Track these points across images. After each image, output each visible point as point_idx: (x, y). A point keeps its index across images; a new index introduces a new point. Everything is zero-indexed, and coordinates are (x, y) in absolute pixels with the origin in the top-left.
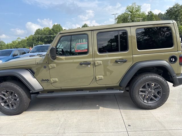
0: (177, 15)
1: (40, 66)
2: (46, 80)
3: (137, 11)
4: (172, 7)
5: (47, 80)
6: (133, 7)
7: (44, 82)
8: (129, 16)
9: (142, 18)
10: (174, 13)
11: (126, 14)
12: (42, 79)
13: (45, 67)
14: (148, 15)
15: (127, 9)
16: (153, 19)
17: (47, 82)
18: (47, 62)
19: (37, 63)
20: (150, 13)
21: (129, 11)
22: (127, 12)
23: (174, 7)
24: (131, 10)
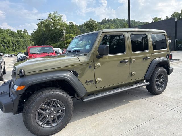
0: (92, 28)
1: (85, 66)
2: (90, 82)
3: (59, 20)
4: (88, 21)
5: (92, 81)
6: (55, 16)
7: (89, 83)
8: (51, 24)
9: (65, 27)
10: (89, 26)
11: (48, 21)
12: (87, 81)
13: (90, 67)
14: (70, 25)
15: (50, 16)
16: (74, 29)
17: (91, 83)
18: (92, 62)
19: (82, 63)
20: (71, 24)
21: (52, 19)
22: (49, 19)
23: (89, 21)
24: (53, 18)
